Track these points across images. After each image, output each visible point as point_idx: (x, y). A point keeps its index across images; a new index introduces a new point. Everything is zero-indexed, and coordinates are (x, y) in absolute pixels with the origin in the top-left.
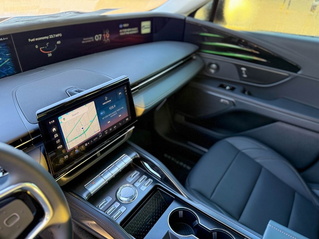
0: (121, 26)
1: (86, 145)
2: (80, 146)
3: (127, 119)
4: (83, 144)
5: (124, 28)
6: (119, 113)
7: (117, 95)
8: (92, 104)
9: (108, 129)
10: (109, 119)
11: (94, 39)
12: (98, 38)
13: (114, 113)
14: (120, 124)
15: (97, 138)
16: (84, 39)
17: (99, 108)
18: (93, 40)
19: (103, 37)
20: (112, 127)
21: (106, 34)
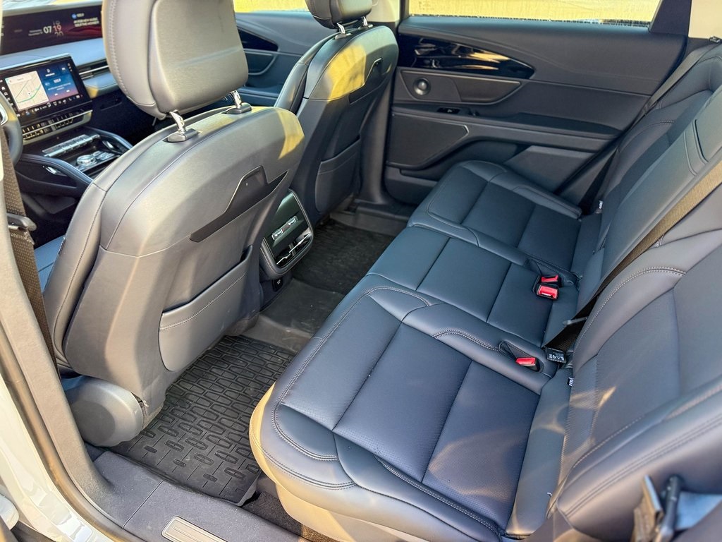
0: (74, 16)
1: (36, 110)
2: (30, 109)
3: (78, 97)
4: (33, 108)
5: (78, 19)
6: (66, 88)
7: (60, 70)
8: (35, 73)
9: (57, 101)
10: (55, 91)
11: (43, 31)
12: (47, 30)
13: (61, 87)
14: (70, 100)
15: (45, 107)
16: (31, 32)
17: (44, 79)
18: (42, 33)
19: (53, 29)
20: (62, 100)
21: (56, 25)
